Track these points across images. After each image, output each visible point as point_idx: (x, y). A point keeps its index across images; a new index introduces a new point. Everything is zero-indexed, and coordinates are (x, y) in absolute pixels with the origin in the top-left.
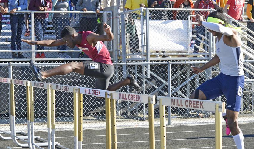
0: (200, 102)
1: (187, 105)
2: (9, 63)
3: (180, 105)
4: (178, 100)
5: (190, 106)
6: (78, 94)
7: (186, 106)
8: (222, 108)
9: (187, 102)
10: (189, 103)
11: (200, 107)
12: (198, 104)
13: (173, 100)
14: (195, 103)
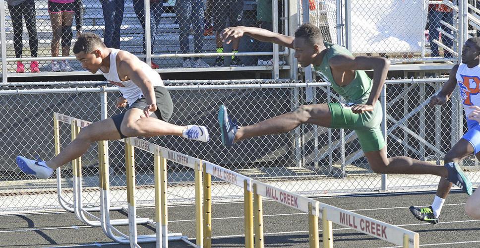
0: (382, 226)
1: (363, 228)
2: (101, 87)
3: (353, 226)
4: (349, 216)
5: (368, 231)
6: (202, 173)
7: (361, 228)
8: (413, 244)
9: (362, 222)
10: (366, 224)
11: (381, 235)
12: (379, 230)
13: (342, 214)
14: (375, 226)
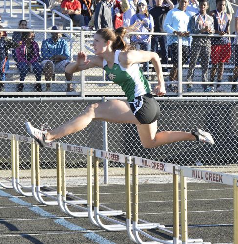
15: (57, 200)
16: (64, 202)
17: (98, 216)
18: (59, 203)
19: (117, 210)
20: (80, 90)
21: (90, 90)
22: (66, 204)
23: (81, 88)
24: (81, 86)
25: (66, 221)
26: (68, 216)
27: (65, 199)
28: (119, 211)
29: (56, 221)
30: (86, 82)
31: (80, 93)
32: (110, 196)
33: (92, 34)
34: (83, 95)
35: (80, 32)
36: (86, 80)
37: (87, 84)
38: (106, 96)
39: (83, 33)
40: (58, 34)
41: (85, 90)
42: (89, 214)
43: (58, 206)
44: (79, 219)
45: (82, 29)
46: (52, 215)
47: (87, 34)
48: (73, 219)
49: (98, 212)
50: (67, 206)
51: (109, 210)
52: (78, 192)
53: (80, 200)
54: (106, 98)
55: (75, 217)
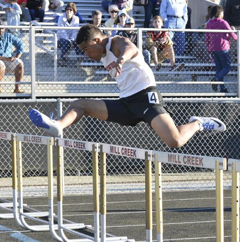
15: (13, 212)
16: (20, 215)
17: (62, 230)
18: (15, 215)
19: (78, 223)
20: (30, 91)
21: (41, 91)
22: (23, 217)
23: (32, 89)
24: (32, 87)
25: (24, 236)
26: (25, 230)
27: (22, 211)
28: (80, 224)
29: (12, 235)
30: (37, 83)
31: (31, 94)
32: (69, 207)
33: (43, 30)
34: (34, 97)
35: (30, 28)
36: (37, 80)
37: (38, 84)
38: (62, 97)
39: (34, 29)
40: (2, 30)
41: (36, 91)
42: (50, 228)
43: (14, 219)
44: (37, 233)
45: (31, 24)
46: (7, 229)
47: (38, 30)
48: (31, 233)
49: (62, 225)
50: (25, 218)
51: (69, 223)
52: (33, 203)
53: (36, 212)
54: (61, 100)
55: (32, 231)
